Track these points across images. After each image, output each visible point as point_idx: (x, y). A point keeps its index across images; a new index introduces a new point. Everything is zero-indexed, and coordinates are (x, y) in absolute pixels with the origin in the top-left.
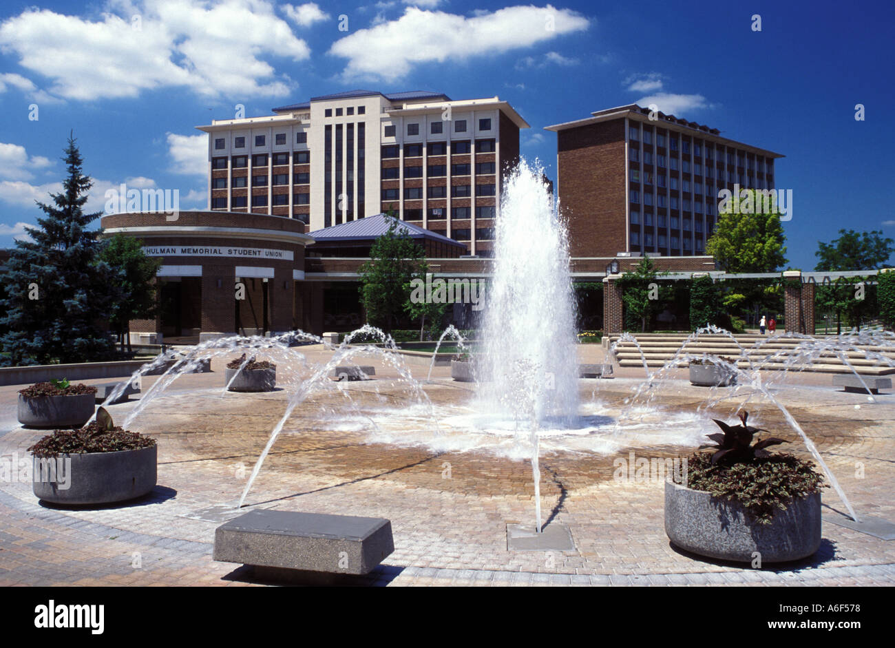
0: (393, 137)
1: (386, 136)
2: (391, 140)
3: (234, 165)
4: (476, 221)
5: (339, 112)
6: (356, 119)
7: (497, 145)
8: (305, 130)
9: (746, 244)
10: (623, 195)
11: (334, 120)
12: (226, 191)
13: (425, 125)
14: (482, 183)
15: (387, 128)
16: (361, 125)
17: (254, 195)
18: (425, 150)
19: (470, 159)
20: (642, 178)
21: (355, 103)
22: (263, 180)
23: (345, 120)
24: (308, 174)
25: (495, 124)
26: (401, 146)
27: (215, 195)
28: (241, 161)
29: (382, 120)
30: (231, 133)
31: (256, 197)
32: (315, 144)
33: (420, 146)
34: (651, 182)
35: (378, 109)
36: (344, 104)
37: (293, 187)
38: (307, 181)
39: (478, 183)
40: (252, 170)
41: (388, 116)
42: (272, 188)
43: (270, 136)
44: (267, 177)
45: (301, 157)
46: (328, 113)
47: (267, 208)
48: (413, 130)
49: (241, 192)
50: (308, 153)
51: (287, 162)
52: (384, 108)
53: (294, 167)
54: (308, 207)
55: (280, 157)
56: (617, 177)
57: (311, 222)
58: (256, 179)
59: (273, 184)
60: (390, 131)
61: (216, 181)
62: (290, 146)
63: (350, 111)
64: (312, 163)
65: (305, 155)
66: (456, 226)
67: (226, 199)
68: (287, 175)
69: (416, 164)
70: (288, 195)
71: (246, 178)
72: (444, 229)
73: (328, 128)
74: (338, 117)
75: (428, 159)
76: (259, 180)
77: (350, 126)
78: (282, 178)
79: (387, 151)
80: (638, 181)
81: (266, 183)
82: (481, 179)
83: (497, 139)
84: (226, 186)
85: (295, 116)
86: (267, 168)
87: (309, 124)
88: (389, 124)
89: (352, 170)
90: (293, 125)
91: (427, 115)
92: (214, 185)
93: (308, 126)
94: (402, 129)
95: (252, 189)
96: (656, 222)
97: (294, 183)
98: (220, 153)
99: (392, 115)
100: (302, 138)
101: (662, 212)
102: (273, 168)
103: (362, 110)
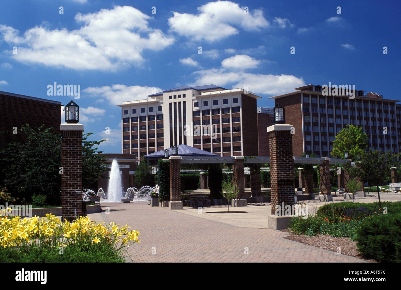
0: (198, 107)
1: (195, 107)
2: (197, 109)
3: (132, 121)
4: (233, 143)
5: (175, 97)
6: (182, 100)
7: (241, 109)
8: (161, 105)
9: (345, 150)
10: (301, 128)
11: (173, 101)
12: (129, 133)
13: (211, 101)
14: (235, 126)
15: (195, 103)
16: (184, 102)
17: (141, 134)
18: (211, 112)
19: (230, 116)
20: (311, 119)
21: (181, 93)
22: (144, 127)
23: (177, 100)
24: (163, 124)
25: (240, 100)
26: (201, 111)
27: (124, 135)
28: (135, 119)
29: (193, 100)
30: (131, 107)
31: (142, 135)
32: (165, 111)
33: (209, 111)
34: (317, 121)
35: (191, 95)
36: (177, 93)
37: (157, 130)
38: (163, 127)
39: (234, 126)
40: (140, 123)
41: (195, 98)
42: (148, 131)
43: (147, 108)
44: (146, 126)
45: (160, 117)
46: (170, 97)
47: (146, 140)
48: (206, 104)
49: (135, 133)
50: (162, 115)
51: (154, 119)
52: (194, 95)
53: (157, 121)
54: (163, 139)
55: (151, 117)
56: (299, 120)
57: (164, 145)
58: (142, 127)
59: (148, 129)
60: (196, 105)
61: (125, 129)
62: (155, 112)
63: (180, 96)
64: (164, 120)
65: (162, 116)
66: (225, 145)
67: (129, 136)
68: (154, 125)
69: (207, 119)
70: (154, 134)
71: (137, 127)
72: (219, 147)
73: (171, 104)
74: (175, 99)
75: (212, 116)
76: (143, 128)
77: (180, 103)
78: (152, 126)
79: (195, 113)
80: (309, 121)
81: (146, 129)
82: (235, 124)
83: (241, 106)
84: (129, 130)
85: (157, 99)
86: (146, 122)
87: (163, 103)
88: (196, 101)
89: (181, 122)
90: (156, 103)
91: (211, 97)
92: (124, 130)
93: (162, 103)
94: (201, 104)
95: (140, 132)
96: (320, 139)
97: (157, 128)
98: (126, 116)
99: (197, 98)
100: (160, 109)
101: (324, 134)
102: (148, 122)
103: (184, 96)
